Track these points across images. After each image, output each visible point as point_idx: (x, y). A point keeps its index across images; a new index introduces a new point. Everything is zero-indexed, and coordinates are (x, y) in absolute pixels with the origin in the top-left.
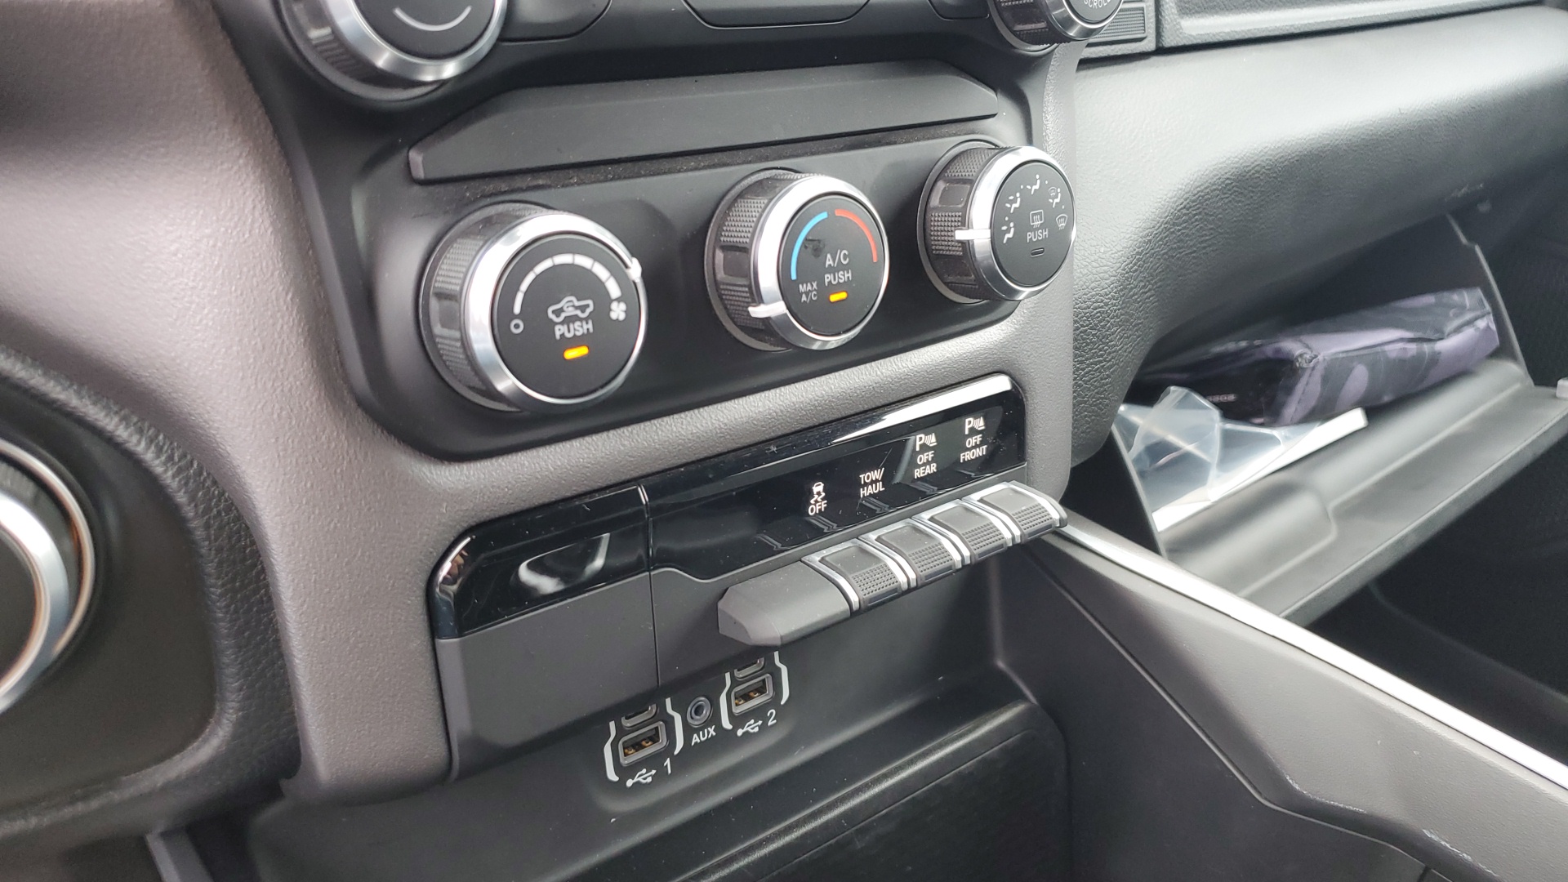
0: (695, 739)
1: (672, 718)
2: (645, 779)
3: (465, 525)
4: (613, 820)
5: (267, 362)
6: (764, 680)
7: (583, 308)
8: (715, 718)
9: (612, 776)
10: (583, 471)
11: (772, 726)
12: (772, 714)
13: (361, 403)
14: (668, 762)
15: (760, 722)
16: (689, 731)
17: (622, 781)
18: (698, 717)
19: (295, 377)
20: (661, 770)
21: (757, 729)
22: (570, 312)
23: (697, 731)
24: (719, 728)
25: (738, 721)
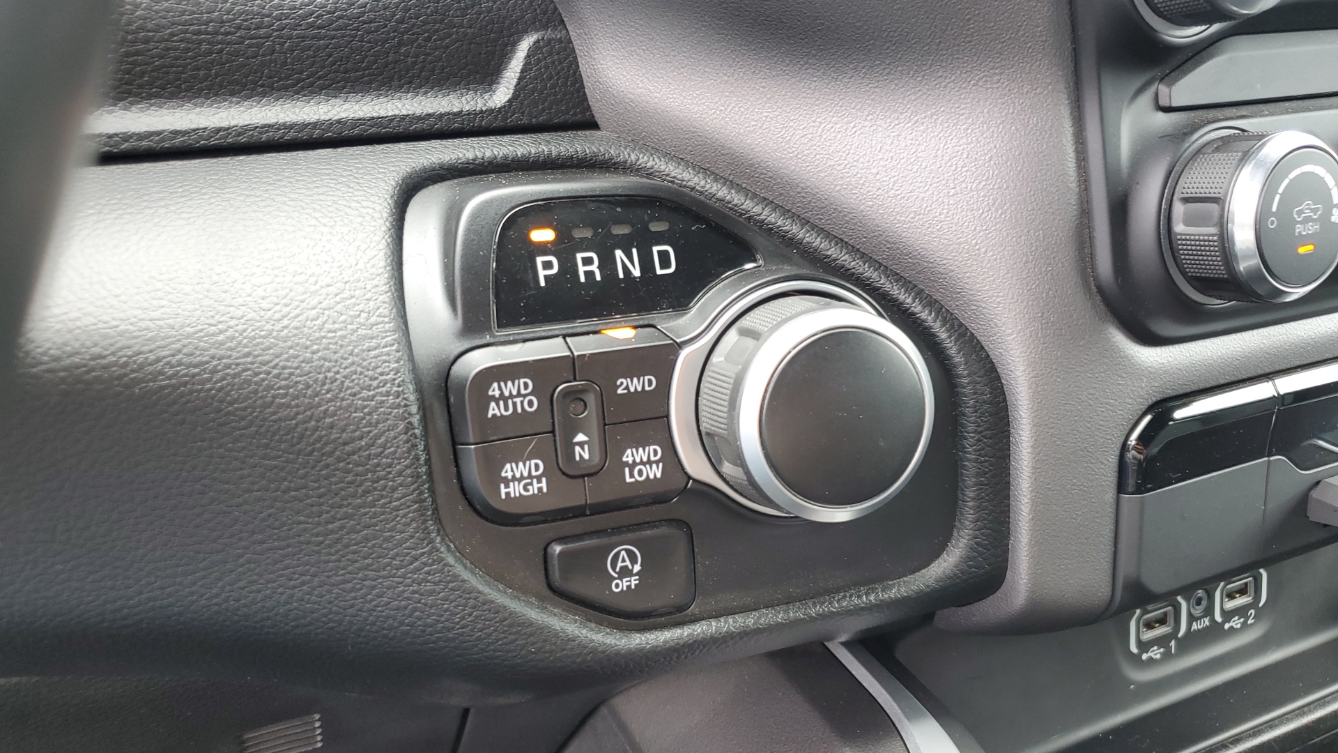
0: (1195, 627)
1: (1180, 604)
2: (1156, 654)
3: (1154, 399)
4: (1132, 686)
5: (1044, 251)
6: (1246, 584)
7: (1315, 211)
8: (1209, 611)
9: (1134, 649)
10: (1235, 363)
11: (1252, 624)
12: (1251, 614)
13: (1100, 290)
14: (1173, 643)
15: (1242, 620)
16: (1192, 618)
17: (1140, 655)
18: (1197, 607)
19: (1062, 263)
20: (1168, 648)
21: (1239, 626)
22: (1308, 213)
23: (1196, 619)
24: (1213, 620)
25: (1228, 615)
